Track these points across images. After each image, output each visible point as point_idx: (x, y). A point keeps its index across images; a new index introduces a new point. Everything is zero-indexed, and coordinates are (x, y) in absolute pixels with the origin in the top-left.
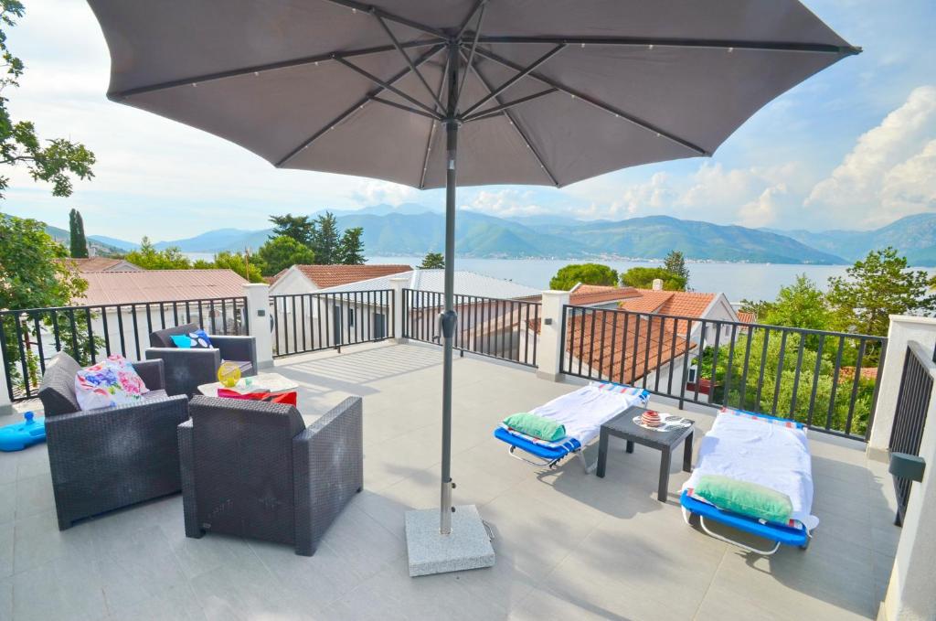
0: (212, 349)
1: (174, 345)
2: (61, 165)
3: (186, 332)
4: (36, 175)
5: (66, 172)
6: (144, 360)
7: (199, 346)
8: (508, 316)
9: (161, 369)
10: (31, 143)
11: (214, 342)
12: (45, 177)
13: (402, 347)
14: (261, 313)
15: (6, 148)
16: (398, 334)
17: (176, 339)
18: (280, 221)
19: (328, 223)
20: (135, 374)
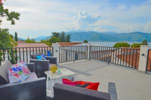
0: (46, 60)
1: (37, 59)
2: (13, 17)
3: (40, 55)
4: (8, 20)
5: (14, 19)
6: (29, 63)
7: (43, 59)
8: (108, 54)
9: (34, 66)
10: (7, 13)
11: (47, 58)
12: (9, 20)
13: (90, 61)
14: (57, 51)
15: (2, 13)
16: (88, 58)
17: (38, 57)
18: (53, 33)
19: (63, 33)
20: (27, 67)
